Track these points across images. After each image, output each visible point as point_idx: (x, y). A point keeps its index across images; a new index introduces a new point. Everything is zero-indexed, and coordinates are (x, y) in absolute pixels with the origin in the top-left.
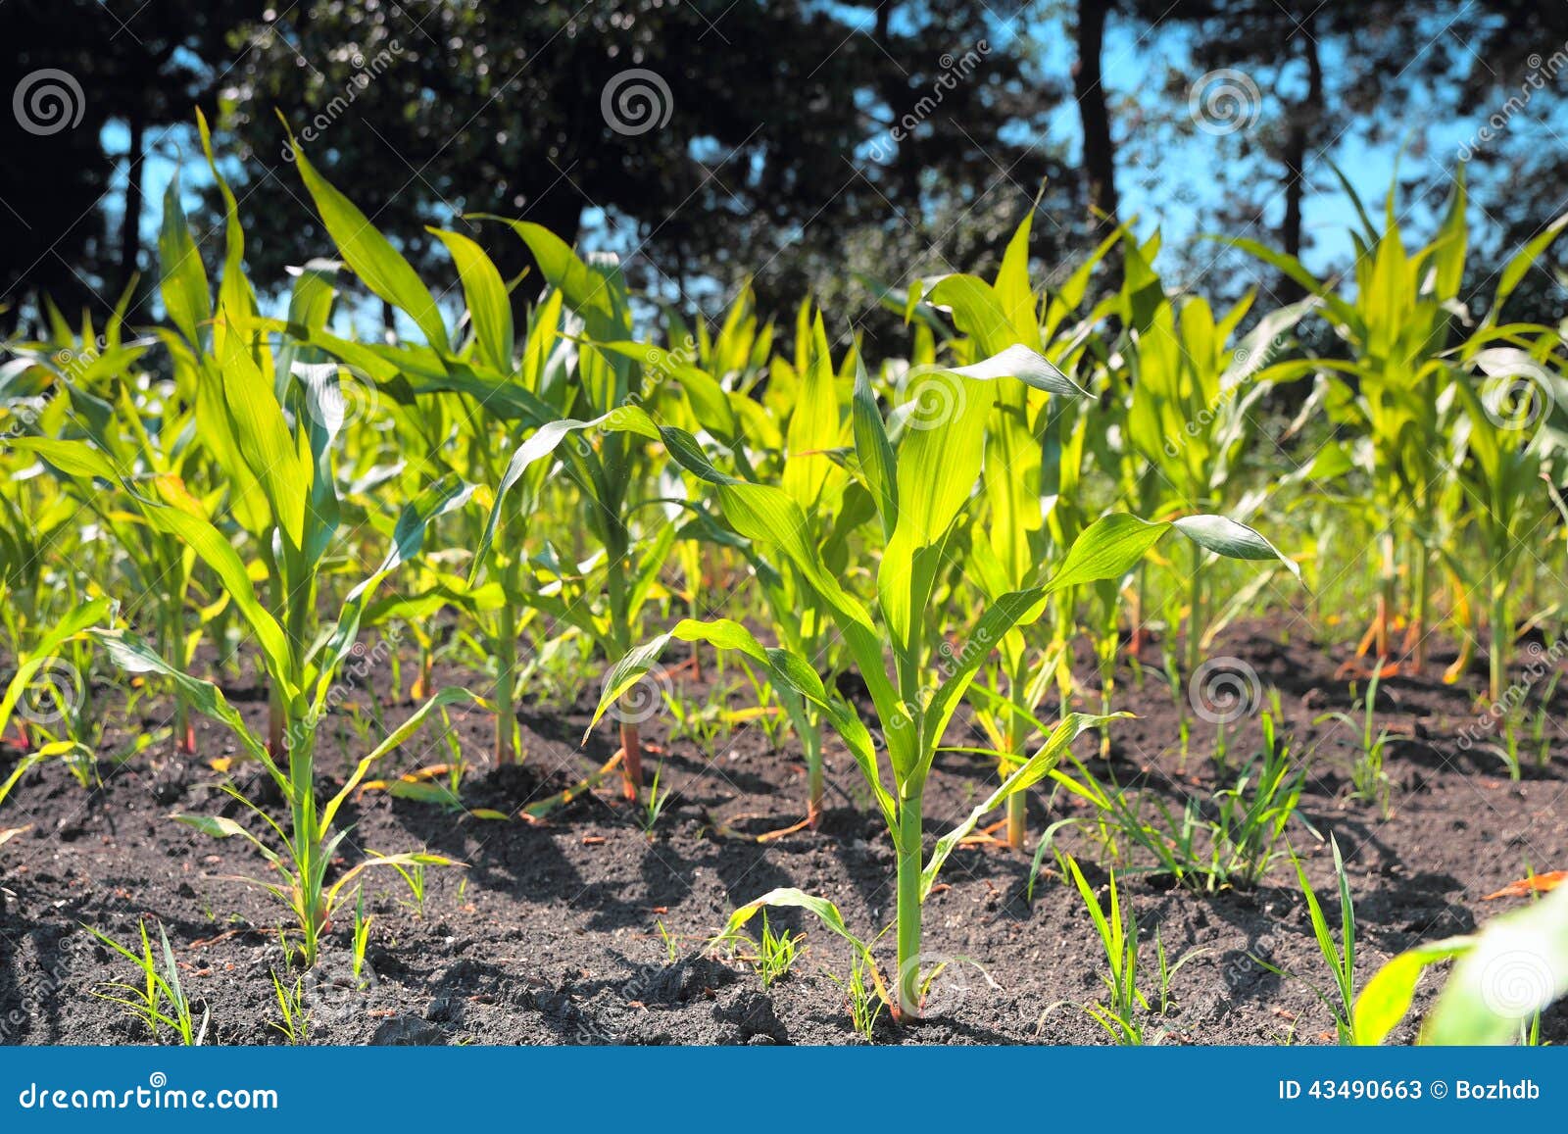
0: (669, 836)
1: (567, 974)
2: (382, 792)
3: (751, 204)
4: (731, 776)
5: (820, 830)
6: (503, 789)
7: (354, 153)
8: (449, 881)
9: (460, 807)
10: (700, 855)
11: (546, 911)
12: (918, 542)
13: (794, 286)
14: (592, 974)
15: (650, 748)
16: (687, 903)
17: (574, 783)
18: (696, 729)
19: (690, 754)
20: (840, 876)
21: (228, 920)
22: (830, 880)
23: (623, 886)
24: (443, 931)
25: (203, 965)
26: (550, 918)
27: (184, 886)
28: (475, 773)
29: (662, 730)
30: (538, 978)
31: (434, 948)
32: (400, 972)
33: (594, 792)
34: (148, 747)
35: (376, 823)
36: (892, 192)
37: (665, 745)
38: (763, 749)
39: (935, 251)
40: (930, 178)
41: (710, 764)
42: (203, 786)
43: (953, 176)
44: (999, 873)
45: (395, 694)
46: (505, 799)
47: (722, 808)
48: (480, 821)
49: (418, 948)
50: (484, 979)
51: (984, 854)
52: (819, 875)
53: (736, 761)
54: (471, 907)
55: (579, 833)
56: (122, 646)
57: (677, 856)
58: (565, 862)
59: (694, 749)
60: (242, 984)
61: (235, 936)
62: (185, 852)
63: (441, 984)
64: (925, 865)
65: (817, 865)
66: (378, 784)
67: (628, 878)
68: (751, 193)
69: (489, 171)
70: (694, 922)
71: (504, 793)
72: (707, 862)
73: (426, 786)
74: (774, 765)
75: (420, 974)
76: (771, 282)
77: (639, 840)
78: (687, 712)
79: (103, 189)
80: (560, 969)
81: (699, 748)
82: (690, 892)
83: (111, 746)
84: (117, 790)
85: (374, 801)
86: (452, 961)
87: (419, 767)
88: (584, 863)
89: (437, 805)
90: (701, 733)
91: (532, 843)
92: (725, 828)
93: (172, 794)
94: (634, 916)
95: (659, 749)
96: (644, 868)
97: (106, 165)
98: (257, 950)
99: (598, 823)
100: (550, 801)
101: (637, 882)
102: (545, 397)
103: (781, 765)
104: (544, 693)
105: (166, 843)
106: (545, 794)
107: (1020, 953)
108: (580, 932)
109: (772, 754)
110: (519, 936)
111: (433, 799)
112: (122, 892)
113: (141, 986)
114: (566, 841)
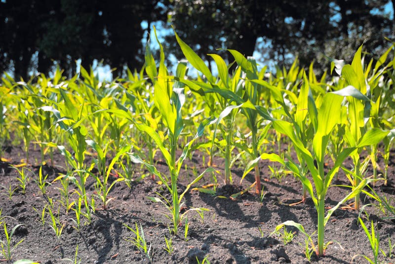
0: (266, 204)
1: (237, 239)
2: (197, 191)
3: (301, 35)
4: (285, 188)
5: (306, 203)
6: (226, 191)
7: (200, 26)
8: (211, 213)
9: (215, 195)
10: (273, 209)
11: (234, 222)
12: (323, 134)
13: (311, 57)
14: (243, 239)
15: (265, 180)
16: (269, 222)
17: (244, 189)
18: (277, 175)
19: (275, 181)
20: (309, 216)
21: (158, 222)
22: (306, 217)
23: (254, 216)
24: (208, 227)
25: (151, 233)
26: (235, 224)
27: (149, 213)
28: (220, 186)
29: (269, 175)
30: (229, 240)
31: (205, 231)
32: (197, 237)
33: (249, 192)
34: (145, 177)
35: (195, 198)
36: (340, 29)
37: (269, 179)
38: (294, 181)
39: (349, 46)
40: (351, 25)
41: (280, 184)
42: (155, 188)
43: (357, 24)
44: (351, 217)
45: (204, 165)
46: (226, 193)
47: (281, 197)
48: (220, 199)
49: (202, 231)
50: (216, 239)
51: (348, 211)
52: (303, 216)
53: (287, 184)
54: (216, 220)
55: (244, 202)
56: (133, 157)
57: (268, 209)
58: (240, 210)
59: (276, 181)
60: (159, 238)
61: (159, 226)
62: (150, 204)
63: (206, 240)
64: (325, 216)
65: (303, 213)
66: (196, 189)
67: (255, 214)
68: (301, 31)
69: (233, 29)
70: (270, 227)
71: (226, 192)
72: (275, 211)
73: (208, 190)
74: (296, 185)
75: (202, 237)
76: (305, 56)
77: (259, 204)
78: (275, 171)
79: (142, 37)
80: (235, 238)
81: (278, 180)
82: (270, 218)
83: (137, 177)
84: (136, 188)
85: (195, 193)
86: (209, 235)
87: (208, 184)
88: (245, 210)
89: (210, 194)
90: (278, 176)
91: (232, 205)
92: (281, 202)
93: (148, 190)
94: (256, 224)
95: (268, 180)
96: (259, 212)
97: (142, 31)
98: (164, 230)
99: (249, 200)
100: (238, 194)
101: (257, 216)
102: (237, 93)
103: (298, 185)
104: (240, 165)
105: (147, 201)
106: (236, 192)
107: (354, 239)
108: (241, 228)
109: (296, 182)
110: (226, 229)
111: (209, 193)
112: (134, 214)
113: (136, 238)
114: (241, 204)
